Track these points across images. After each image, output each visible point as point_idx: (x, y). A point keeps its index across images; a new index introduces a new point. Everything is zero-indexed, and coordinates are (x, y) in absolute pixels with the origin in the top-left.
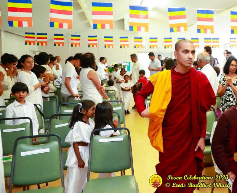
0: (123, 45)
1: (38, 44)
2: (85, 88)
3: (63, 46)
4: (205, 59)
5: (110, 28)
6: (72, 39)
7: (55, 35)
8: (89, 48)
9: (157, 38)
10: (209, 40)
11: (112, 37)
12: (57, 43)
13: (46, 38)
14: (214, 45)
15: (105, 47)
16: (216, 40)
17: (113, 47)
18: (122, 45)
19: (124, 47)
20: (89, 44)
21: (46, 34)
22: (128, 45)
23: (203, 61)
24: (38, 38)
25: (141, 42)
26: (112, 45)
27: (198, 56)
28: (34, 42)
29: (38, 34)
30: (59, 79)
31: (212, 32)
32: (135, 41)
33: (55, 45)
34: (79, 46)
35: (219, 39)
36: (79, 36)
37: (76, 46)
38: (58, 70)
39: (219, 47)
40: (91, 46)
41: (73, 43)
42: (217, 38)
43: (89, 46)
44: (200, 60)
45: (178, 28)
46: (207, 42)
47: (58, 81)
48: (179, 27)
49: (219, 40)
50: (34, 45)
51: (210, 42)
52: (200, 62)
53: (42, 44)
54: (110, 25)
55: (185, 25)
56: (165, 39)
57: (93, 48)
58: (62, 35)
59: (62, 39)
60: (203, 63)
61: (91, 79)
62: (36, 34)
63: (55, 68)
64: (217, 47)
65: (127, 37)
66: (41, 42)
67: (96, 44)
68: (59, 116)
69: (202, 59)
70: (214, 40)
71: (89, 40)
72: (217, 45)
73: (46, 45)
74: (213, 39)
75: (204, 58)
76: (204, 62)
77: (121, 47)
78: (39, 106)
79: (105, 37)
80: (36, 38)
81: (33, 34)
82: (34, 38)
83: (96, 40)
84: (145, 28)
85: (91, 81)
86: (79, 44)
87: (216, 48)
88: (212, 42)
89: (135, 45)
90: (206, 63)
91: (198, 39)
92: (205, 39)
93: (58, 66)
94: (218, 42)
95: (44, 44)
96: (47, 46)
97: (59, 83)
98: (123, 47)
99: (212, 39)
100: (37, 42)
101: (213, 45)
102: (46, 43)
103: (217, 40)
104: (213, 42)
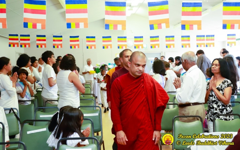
0: (106, 45)
1: (21, 46)
2: (65, 92)
3: (45, 48)
4: (192, 59)
5: (85, 27)
6: (54, 41)
7: (38, 36)
8: (71, 49)
9: (142, 37)
10: (202, 38)
11: (94, 37)
12: (40, 44)
13: (29, 40)
14: (208, 43)
15: (87, 48)
16: (210, 38)
17: (95, 48)
18: (104, 45)
19: (107, 47)
20: (70, 45)
21: (29, 36)
22: (111, 45)
23: (189, 61)
24: (21, 40)
25: (126, 41)
26: (95, 45)
27: (183, 56)
28: (17, 44)
29: (21, 36)
30: (41, 81)
31: (199, 28)
32: (118, 41)
33: (38, 46)
34: (61, 47)
35: (215, 36)
36: (61, 37)
37: (58, 47)
38: (40, 73)
39: (214, 46)
40: (73, 47)
41: (55, 44)
42: (212, 34)
43: (71, 47)
44: (185, 60)
45: (158, 24)
46: (200, 40)
47: (40, 84)
48: (161, 24)
49: (215, 38)
50: (18, 47)
51: (203, 40)
52: (185, 62)
53: (25, 46)
54: (84, 24)
55: (167, 22)
56: (151, 37)
57: (75, 49)
58: (44, 36)
59: (45, 40)
60: (188, 65)
61: (72, 82)
62: (19, 35)
63: (37, 70)
64: (212, 45)
65: (110, 37)
66: (24, 44)
67: (78, 45)
68: (34, 122)
69: (187, 59)
70: (208, 38)
71: (71, 41)
72: (212, 44)
73: (29, 46)
74: (207, 36)
75: (190, 58)
76: (190, 63)
77: (104, 48)
78: (15, 111)
79: (87, 37)
80: (19, 40)
81: (17, 35)
82: (17, 39)
83: (78, 41)
84: (122, 26)
85: (72, 83)
86: (61, 45)
87: (210, 46)
88: (205, 40)
89: (118, 45)
90: (193, 64)
91: (189, 36)
92: (197, 36)
93: (41, 68)
94: (213, 40)
95: (27, 46)
96: (29, 48)
97: (41, 86)
98: (105, 47)
99: (205, 36)
100: (21, 43)
101: (206, 43)
102: (29, 44)
103: (212, 38)
104: (207, 40)
